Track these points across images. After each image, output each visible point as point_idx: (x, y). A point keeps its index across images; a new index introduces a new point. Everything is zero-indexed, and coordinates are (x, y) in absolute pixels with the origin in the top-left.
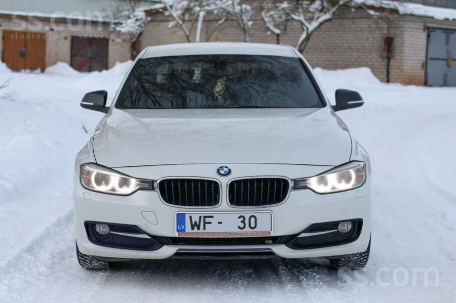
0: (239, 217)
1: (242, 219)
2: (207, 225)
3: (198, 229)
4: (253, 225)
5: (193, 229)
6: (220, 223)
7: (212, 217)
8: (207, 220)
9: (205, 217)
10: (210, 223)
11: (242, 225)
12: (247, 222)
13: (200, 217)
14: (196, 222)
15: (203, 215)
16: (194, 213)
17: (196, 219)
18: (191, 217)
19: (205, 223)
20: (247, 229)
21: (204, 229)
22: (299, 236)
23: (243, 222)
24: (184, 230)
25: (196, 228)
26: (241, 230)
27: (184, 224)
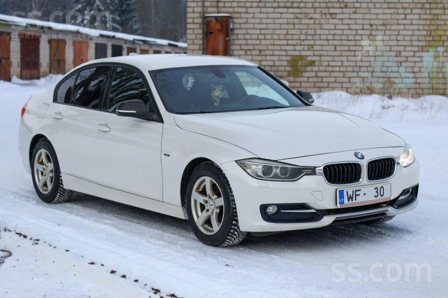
0: (375, 189)
1: (376, 190)
2: (357, 197)
3: (352, 200)
4: (382, 194)
5: (349, 201)
6: (365, 194)
7: (360, 190)
8: (357, 193)
9: (356, 191)
10: (359, 195)
11: (376, 195)
12: (379, 191)
13: (353, 191)
14: (350, 195)
16: (349, 188)
17: (350, 193)
19: (356, 195)
20: (379, 196)
21: (356, 200)
22: (400, 199)
23: (377, 192)
24: (341, 203)
25: (350, 200)
27: (343, 198)
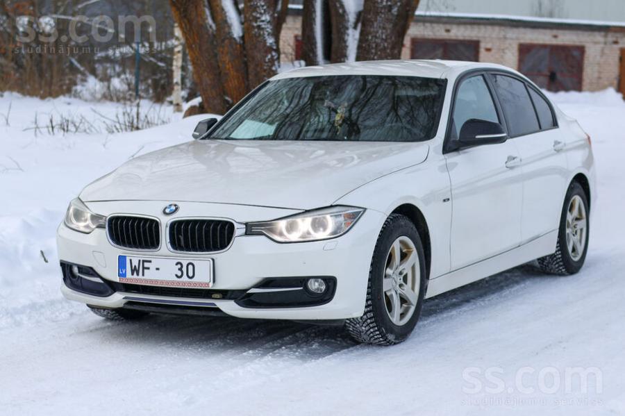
0: (177, 264)
1: (179, 266)
2: (145, 271)
3: (138, 274)
4: (191, 275)
5: (133, 274)
6: (158, 269)
7: (150, 261)
8: (146, 265)
9: (144, 261)
10: (148, 268)
11: (179, 274)
12: (184, 269)
13: (140, 261)
14: (135, 266)
15: (141, 259)
16: (135, 256)
17: (135, 263)
18: (131, 260)
19: (144, 268)
20: (185, 278)
21: (143, 275)
22: (248, 292)
23: (180, 269)
24: (124, 275)
25: (135, 273)
26: (179, 280)
27: (125, 267)
